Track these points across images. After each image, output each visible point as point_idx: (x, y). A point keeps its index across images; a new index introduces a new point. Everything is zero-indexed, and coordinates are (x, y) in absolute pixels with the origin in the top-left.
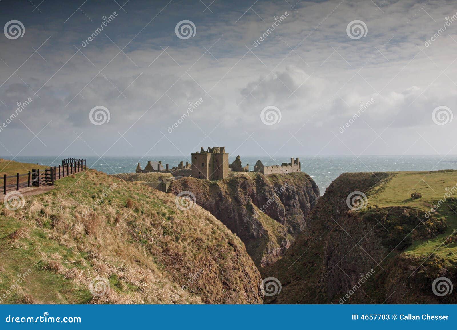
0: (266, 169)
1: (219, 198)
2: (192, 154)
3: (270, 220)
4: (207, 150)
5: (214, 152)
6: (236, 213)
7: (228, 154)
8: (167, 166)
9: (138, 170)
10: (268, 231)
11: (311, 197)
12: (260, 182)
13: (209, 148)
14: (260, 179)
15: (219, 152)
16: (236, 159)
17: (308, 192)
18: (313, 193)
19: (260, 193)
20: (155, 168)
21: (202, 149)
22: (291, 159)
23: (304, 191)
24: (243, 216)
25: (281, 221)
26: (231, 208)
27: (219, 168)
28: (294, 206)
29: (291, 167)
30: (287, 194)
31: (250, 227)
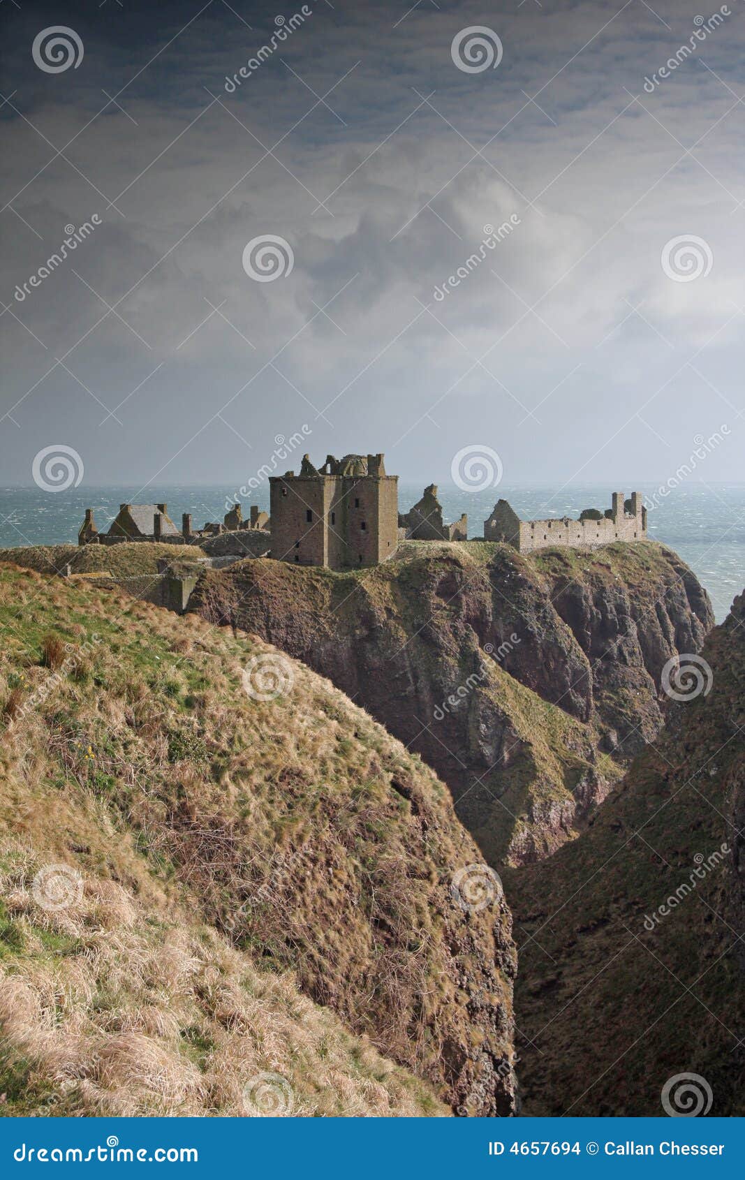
0: (525, 530)
1: (365, 632)
2: (273, 481)
3: (540, 706)
4: (325, 467)
5: (348, 473)
6: (423, 683)
7: (396, 479)
8: (186, 519)
9: (87, 535)
10: (531, 745)
11: (682, 627)
12: (503, 574)
13: (330, 459)
14: (506, 566)
15: (364, 472)
16: (422, 497)
17: (671, 611)
18: (688, 615)
19: (504, 614)
20: (147, 528)
21: (306, 463)
22: (615, 495)
23: (658, 607)
24: (446, 690)
25: (577, 710)
26: (407, 664)
27: (364, 526)
28: (624, 657)
29: (614, 523)
30: (600, 617)
31: (472, 732)
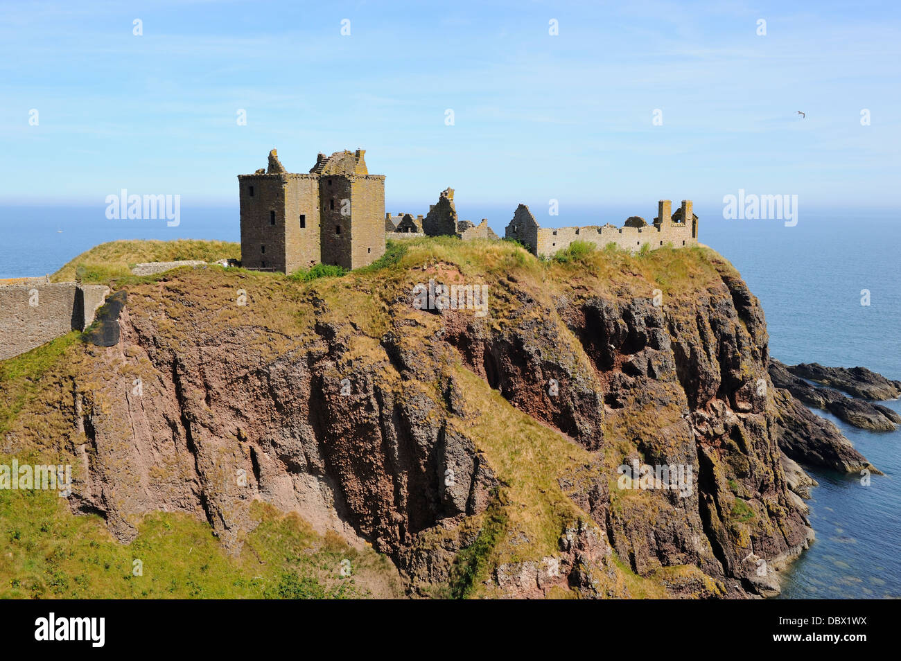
2: (243, 180)
5: (331, 171)
7: (381, 179)
11: (725, 337)
13: (319, 159)
16: (437, 201)
17: (714, 324)
18: (733, 323)
22: (661, 204)
23: (699, 318)
24: (413, 420)
25: (581, 435)
27: (339, 231)
28: (653, 372)
29: (659, 231)
30: (627, 330)
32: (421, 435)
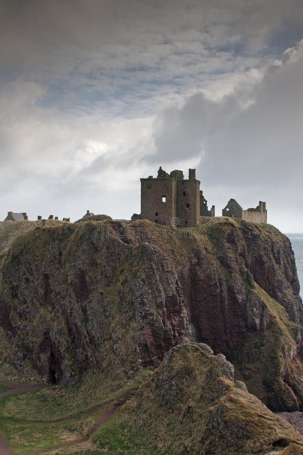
0: (243, 214)
1: (197, 261)
2: (142, 180)
5: (178, 178)
6: (224, 288)
7: (199, 182)
10: (275, 318)
12: (248, 233)
14: (248, 228)
15: (187, 178)
19: (252, 252)
24: (236, 291)
26: (217, 277)
27: (188, 206)
31: (249, 312)
32: (240, 297)
